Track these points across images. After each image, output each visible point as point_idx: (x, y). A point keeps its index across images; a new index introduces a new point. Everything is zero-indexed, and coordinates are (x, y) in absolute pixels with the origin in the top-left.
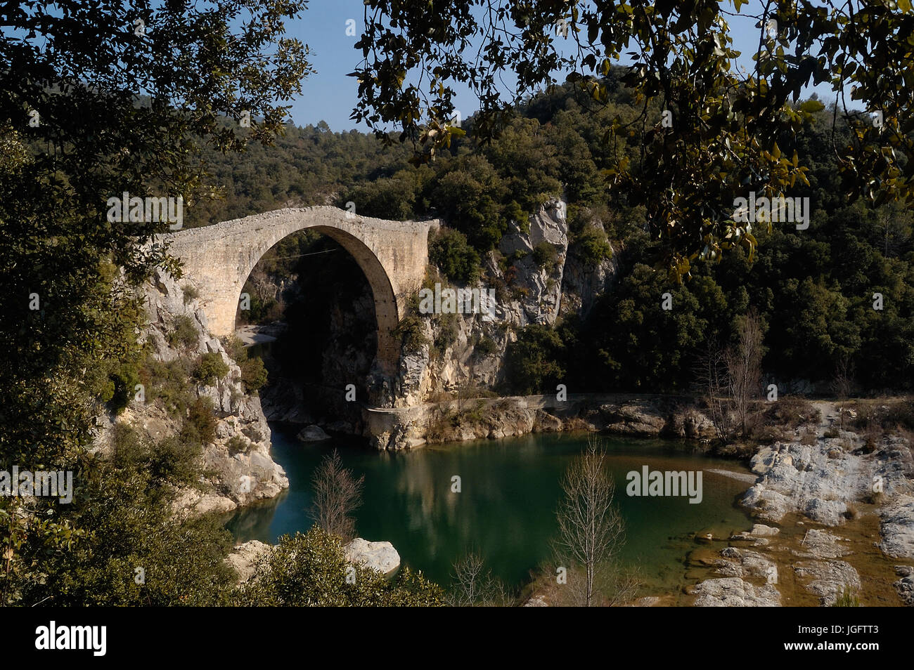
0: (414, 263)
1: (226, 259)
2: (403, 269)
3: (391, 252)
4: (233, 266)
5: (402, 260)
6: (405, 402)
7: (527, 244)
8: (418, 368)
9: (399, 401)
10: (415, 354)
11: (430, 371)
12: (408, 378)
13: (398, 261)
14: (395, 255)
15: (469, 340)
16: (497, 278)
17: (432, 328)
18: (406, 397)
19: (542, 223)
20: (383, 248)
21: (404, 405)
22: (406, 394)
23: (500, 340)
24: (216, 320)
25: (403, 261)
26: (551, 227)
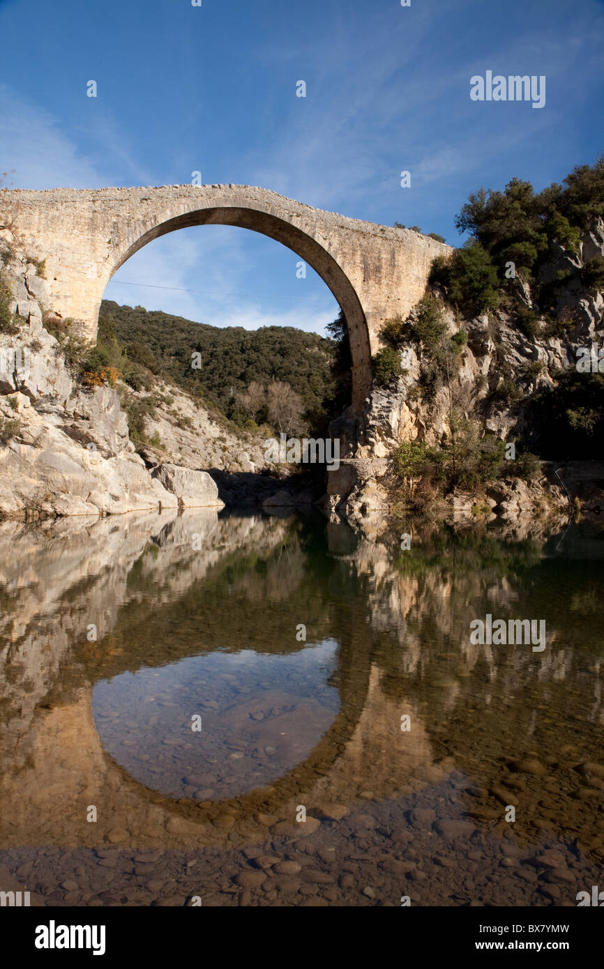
0: (399, 278)
1: (93, 226)
2: (379, 283)
3: (358, 258)
4: (102, 238)
5: (378, 269)
6: (371, 452)
8: (388, 405)
9: (363, 451)
10: (386, 387)
11: (413, 416)
12: (374, 418)
13: (371, 272)
14: (364, 262)
15: (479, 383)
16: (530, 309)
17: (419, 359)
18: (372, 445)
22: (371, 439)
23: (529, 385)
24: (69, 300)
25: (380, 272)
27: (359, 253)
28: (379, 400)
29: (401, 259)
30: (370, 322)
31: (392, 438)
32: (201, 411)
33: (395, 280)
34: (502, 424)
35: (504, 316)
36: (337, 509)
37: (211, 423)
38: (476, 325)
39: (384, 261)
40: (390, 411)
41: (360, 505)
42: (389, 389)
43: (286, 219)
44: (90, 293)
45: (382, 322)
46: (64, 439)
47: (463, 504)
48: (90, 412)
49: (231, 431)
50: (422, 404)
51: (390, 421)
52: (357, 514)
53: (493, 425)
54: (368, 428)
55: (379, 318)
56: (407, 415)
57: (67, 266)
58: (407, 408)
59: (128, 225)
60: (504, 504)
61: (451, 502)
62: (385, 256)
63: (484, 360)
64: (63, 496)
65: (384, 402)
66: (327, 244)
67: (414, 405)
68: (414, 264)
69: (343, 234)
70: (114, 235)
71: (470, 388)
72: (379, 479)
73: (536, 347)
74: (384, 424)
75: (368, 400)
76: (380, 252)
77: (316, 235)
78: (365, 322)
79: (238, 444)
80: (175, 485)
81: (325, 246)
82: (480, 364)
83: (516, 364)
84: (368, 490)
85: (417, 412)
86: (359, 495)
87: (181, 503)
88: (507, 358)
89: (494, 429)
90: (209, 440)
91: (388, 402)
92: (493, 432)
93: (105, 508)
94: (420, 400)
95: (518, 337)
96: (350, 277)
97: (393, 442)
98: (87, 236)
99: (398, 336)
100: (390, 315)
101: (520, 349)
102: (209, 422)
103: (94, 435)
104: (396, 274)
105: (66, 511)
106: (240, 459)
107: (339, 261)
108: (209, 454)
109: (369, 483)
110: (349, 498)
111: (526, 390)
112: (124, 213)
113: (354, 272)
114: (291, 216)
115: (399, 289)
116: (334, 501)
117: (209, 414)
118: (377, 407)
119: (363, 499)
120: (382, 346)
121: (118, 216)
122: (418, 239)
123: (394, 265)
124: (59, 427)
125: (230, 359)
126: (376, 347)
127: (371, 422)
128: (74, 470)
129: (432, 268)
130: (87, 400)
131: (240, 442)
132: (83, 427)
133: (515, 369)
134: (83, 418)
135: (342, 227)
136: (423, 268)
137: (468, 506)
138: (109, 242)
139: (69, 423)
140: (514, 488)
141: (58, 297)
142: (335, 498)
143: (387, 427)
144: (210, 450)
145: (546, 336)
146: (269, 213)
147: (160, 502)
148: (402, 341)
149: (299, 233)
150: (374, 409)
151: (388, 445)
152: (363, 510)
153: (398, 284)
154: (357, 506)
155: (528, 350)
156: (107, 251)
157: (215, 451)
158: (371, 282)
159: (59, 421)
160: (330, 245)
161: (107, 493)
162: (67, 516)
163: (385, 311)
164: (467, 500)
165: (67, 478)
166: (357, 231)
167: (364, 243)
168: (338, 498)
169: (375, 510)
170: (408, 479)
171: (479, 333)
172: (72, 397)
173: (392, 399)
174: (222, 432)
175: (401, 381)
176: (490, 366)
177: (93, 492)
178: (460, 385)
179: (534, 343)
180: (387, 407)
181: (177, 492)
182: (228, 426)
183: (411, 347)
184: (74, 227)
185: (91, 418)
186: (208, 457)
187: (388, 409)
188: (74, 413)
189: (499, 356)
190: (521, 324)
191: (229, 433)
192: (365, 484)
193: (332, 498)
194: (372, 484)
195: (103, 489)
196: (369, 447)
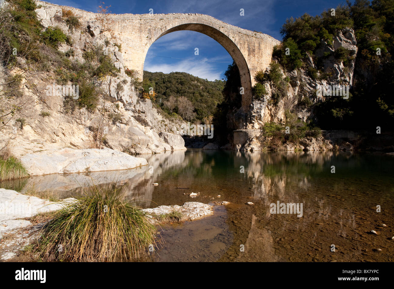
0: (262, 54)
1: (140, 30)
2: (254, 56)
3: (246, 46)
4: (144, 35)
5: (254, 51)
6: (253, 126)
7: (331, 49)
8: (260, 107)
9: (250, 126)
10: (259, 100)
11: (269, 112)
12: (254, 113)
13: (251, 52)
14: (248, 47)
15: (294, 98)
16: (313, 68)
17: (271, 88)
18: (253, 123)
19: (341, 40)
20: (241, 42)
21: (253, 128)
22: (253, 121)
23: (314, 99)
25: (254, 52)
26: (346, 42)
27: (246, 43)
28: (256, 105)
29: (263, 46)
30: (251, 72)
31: (261, 121)
32: (154, 109)
33: (260, 55)
34: (304, 115)
35: (302, 71)
36: (240, 150)
37: (158, 114)
38: (292, 74)
39: (256, 47)
40: (261, 110)
41: (250, 148)
42: (260, 100)
43: (218, 29)
44: (140, 59)
45: (256, 73)
46: (135, 121)
47: (291, 148)
48: (145, 110)
49: (167, 117)
50: (273, 107)
51: (261, 114)
52: (249, 152)
53: (301, 115)
54: (252, 117)
55: (254, 71)
56: (267, 111)
57: (130, 47)
58: (267, 108)
59: (155, 30)
60: (308, 148)
61: (286, 147)
62: (256, 45)
63: (296, 88)
64: (139, 146)
65: (259, 106)
66: (234, 39)
67: (270, 107)
68: (267, 49)
69: (240, 36)
70: (149, 34)
71: (291, 100)
72: (257, 138)
73: (317, 83)
74: (259, 115)
75: (252, 105)
76: (254, 43)
77: (230, 36)
78: (249, 72)
79: (170, 123)
80: (169, 141)
81: (233, 40)
82: (295, 90)
83: (309, 90)
84: (253, 143)
85: (271, 110)
86: (249, 144)
87: (172, 148)
88: (305, 88)
89: (301, 117)
90: (159, 121)
91: (260, 106)
92: (301, 118)
93: (154, 151)
94: (272, 105)
95: (309, 80)
96: (243, 54)
97: (261, 122)
98: (138, 34)
99: (263, 79)
100: (258, 70)
101: (310, 84)
102: (157, 114)
103: (147, 120)
104: (261, 53)
105: (141, 152)
106: (173, 129)
107: (239, 47)
108: (160, 127)
109: (254, 139)
110: (245, 146)
111: (313, 101)
112: (153, 25)
113: (244, 51)
114: (220, 28)
115: (262, 59)
116: (239, 147)
117: (157, 110)
118: (256, 108)
119: (251, 146)
120: (256, 83)
121: (151, 26)
122: (269, 38)
123: (260, 49)
124: (132, 116)
125: (159, 86)
126: (254, 83)
127: (253, 114)
128: (142, 135)
129: (274, 50)
130: (143, 105)
131: (170, 122)
132: (143, 116)
133: (309, 92)
134: (142, 112)
135: (240, 33)
136: (270, 50)
137: (293, 149)
138: (147, 37)
139: (137, 115)
140: (311, 141)
141: (127, 60)
142: (239, 146)
143: (260, 116)
144: (160, 126)
145: (320, 79)
146: (211, 26)
147: (165, 148)
148: (265, 80)
149: (223, 35)
150: (255, 109)
151: (259, 124)
152: (252, 151)
153: (261, 57)
154: (249, 149)
155: (314, 85)
156: (147, 41)
157: (162, 126)
158: (251, 56)
159: (132, 114)
160: (235, 40)
161: (154, 145)
162: (141, 154)
163: (257, 68)
164: (292, 146)
165: (140, 138)
166: (246, 34)
167: (248, 39)
168: (240, 146)
169: (256, 151)
170: (268, 138)
171: (294, 78)
172: (137, 103)
173: (262, 105)
174: (163, 118)
175: (265, 97)
176: (298, 91)
177: (149, 144)
178: (288, 99)
179: (316, 82)
180: (260, 108)
181: (170, 144)
182: (165, 115)
183: (268, 83)
184: (133, 31)
185: (145, 113)
186: (160, 129)
187: (260, 109)
188: (139, 110)
189: (301, 87)
190: (310, 74)
191: (166, 118)
192: (252, 140)
193: (237, 146)
194: (254, 140)
195: (152, 143)
196: (252, 125)
